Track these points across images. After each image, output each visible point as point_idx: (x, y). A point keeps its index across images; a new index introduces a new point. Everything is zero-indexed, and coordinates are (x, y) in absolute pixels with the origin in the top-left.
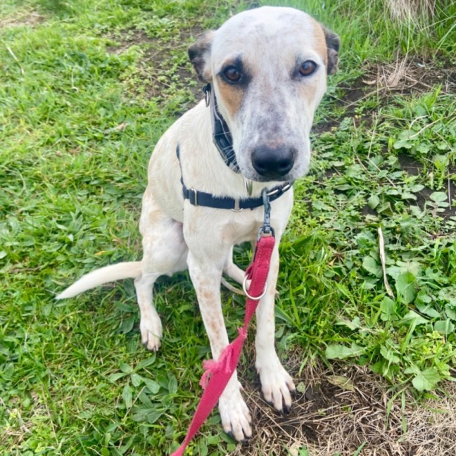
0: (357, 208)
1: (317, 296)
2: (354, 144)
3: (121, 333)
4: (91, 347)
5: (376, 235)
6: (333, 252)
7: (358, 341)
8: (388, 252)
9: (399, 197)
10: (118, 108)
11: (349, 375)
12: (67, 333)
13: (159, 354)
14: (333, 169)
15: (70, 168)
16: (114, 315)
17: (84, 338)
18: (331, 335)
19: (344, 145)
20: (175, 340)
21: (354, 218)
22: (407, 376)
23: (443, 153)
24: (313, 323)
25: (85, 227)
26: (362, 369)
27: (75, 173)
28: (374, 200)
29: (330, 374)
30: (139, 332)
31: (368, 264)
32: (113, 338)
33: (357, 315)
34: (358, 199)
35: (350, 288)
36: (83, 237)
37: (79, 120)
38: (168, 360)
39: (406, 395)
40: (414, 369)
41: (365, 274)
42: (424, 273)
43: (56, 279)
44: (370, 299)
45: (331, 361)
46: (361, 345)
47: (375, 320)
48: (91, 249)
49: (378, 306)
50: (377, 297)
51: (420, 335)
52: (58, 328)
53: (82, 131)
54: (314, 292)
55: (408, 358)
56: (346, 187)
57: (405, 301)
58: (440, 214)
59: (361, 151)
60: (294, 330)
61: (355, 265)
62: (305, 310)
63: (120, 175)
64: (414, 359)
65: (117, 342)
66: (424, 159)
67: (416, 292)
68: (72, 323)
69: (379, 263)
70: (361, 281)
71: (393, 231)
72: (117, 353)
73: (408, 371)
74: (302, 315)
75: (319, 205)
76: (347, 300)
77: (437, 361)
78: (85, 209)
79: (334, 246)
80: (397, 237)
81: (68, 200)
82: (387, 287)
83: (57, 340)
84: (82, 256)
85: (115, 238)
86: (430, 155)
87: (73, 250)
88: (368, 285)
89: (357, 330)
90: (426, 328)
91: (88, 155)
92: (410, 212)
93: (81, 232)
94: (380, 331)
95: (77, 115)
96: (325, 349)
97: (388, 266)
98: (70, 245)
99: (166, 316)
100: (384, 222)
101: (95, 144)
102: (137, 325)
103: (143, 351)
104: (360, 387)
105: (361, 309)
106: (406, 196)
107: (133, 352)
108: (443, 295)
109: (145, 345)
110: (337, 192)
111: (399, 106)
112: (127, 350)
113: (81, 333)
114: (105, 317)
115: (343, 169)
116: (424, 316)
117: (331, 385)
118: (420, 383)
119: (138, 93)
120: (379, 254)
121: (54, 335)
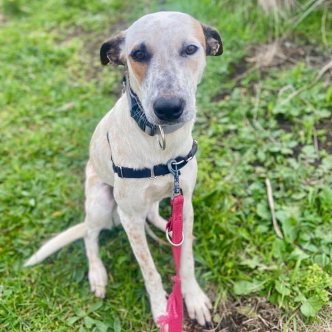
0: (250, 163)
1: (224, 241)
2: (243, 111)
3: (75, 281)
4: (52, 295)
5: (265, 186)
6: (234, 200)
7: (258, 277)
8: (275, 199)
9: (279, 153)
10: (65, 90)
11: (253, 305)
12: (32, 284)
13: (105, 300)
14: (227, 133)
15: (30, 142)
16: (68, 266)
17: (46, 288)
18: (237, 273)
19: (236, 111)
20: (116, 286)
21: (249, 172)
22: (296, 303)
23: (309, 114)
24: (223, 263)
25: (43, 192)
26: (262, 300)
27: (34, 147)
28: (262, 156)
29: (238, 305)
30: (88, 280)
31: (260, 210)
32: (69, 287)
33: (255, 253)
34: (249, 156)
35: (249, 230)
36: (42, 200)
37: (36, 102)
38: (112, 303)
39: (297, 319)
40: (301, 298)
41: (258, 218)
42: (303, 215)
43: (22, 239)
44: (265, 239)
45: (239, 296)
46: (260, 280)
47: (270, 258)
48: (49, 211)
49: (271, 245)
50: (270, 239)
51: (304, 268)
52: (25, 281)
53: (39, 111)
54: (222, 237)
55: (296, 288)
56: (240, 146)
57: (290, 240)
58: (311, 164)
59: (249, 116)
60: (208, 270)
61: (251, 212)
62: (216, 253)
63: (69, 146)
64: (301, 289)
65: (72, 290)
66: (296, 120)
67: (298, 232)
68: (36, 276)
69: (269, 209)
70: (256, 225)
71: (278, 180)
72: (72, 300)
73: (297, 299)
74: (214, 257)
75: (221, 162)
76: (248, 242)
77: (318, 290)
78: (43, 177)
79: (234, 195)
80: (281, 185)
81: (29, 170)
82: (276, 228)
83: (25, 292)
84: (42, 217)
85: (66, 200)
86: (300, 116)
87: (35, 213)
88: (262, 228)
89: (257, 268)
90: (308, 262)
91: (44, 130)
92: (288, 165)
93: (40, 197)
94: (274, 267)
95: (34, 98)
96: (233, 285)
97: (276, 210)
98: (32, 208)
99: (109, 265)
100: (270, 174)
101: (50, 121)
102: (86, 273)
103: (92, 297)
104: (261, 314)
105: (259, 248)
106: (286, 151)
107: (84, 298)
108: (318, 233)
110: (233, 150)
111: (274, 78)
112: (80, 297)
113: (43, 285)
114: (61, 269)
115: (236, 131)
116: (306, 251)
117: (239, 315)
118: (306, 309)
119: (79, 77)
120: (268, 201)
121: (22, 287)
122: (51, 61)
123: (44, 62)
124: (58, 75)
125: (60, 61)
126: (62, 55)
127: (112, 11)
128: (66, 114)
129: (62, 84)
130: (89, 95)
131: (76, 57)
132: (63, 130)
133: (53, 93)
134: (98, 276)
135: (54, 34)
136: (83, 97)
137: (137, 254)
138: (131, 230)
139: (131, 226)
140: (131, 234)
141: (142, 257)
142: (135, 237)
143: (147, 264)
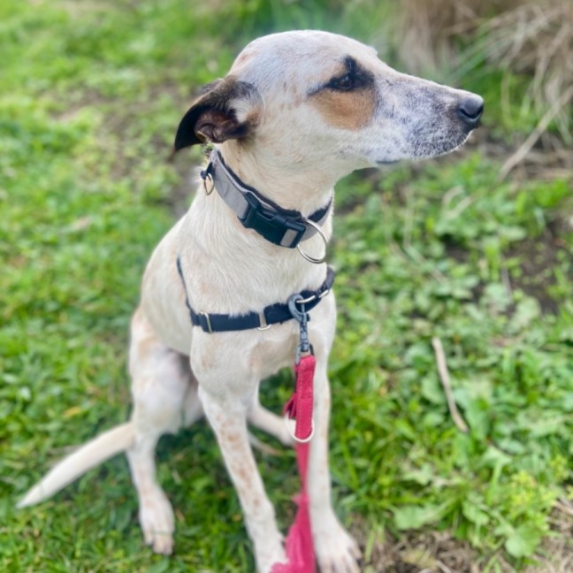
0: (405, 314)
1: (373, 443)
2: (387, 229)
3: (114, 528)
4: (73, 556)
5: (432, 349)
6: (384, 376)
7: (432, 498)
8: (451, 370)
9: (450, 297)
10: (75, 196)
11: (427, 547)
12: (34, 538)
13: (173, 556)
14: (364, 266)
15: (14, 289)
16: (100, 503)
17: (63, 544)
18: (398, 494)
19: (376, 232)
20: (193, 531)
21: (404, 329)
22: (498, 538)
23: (492, 234)
24: (373, 480)
25: (45, 374)
26: (442, 537)
27: (23, 296)
28: (422, 301)
29: (403, 548)
30: (138, 525)
31: (428, 389)
32: (104, 540)
33: (425, 460)
34: (402, 302)
35: (411, 423)
36: (43, 389)
37: (20, 218)
38: (186, 562)
39: (500, 564)
40: (505, 528)
41: (425, 402)
42: (495, 395)
43: (11, 459)
44: (440, 436)
45: (403, 532)
46: (437, 503)
47: (449, 467)
48: (58, 407)
49: (449, 445)
50: (447, 434)
51: (505, 479)
52: (21, 533)
53: (26, 233)
54: (369, 436)
55: (496, 513)
56: (386, 287)
57: (480, 435)
58: (501, 313)
59: (398, 238)
60: (350, 492)
61: (413, 393)
62: (362, 462)
63: (86, 292)
64: (504, 513)
65: (110, 545)
66: (471, 244)
67: (491, 422)
68: (41, 525)
69: (441, 387)
70: (423, 414)
71: (451, 341)
72: (112, 561)
73: (498, 531)
74: (359, 471)
75: (358, 313)
76: (411, 442)
77: (531, 513)
78: (42, 348)
79: (384, 367)
80: (458, 348)
81: (15, 338)
82: (456, 417)
83: (23, 552)
84: (45, 419)
85: (90, 388)
86: (478, 238)
87: (31, 412)
88: (433, 418)
89: (430, 484)
90: (510, 469)
91: (39, 267)
92: (466, 314)
93: (39, 383)
94: (457, 480)
95: (16, 210)
96: (392, 514)
97: (453, 388)
98: (26, 405)
99: (176, 495)
100: (439, 331)
101: (49, 250)
102: (135, 513)
103: (148, 554)
104: (443, 561)
105: (430, 451)
106: (460, 293)
107: (133, 557)
108: (522, 421)
109: (151, 547)
110: (377, 293)
111: (432, 178)
112: (126, 555)
113: (55, 538)
114: (87, 509)
115: (378, 264)
116: (506, 452)
117: (406, 564)
118: (515, 546)
119: (98, 174)
120: (438, 375)
121: (18, 544)
122: (46, 147)
123: (31, 149)
124: (60, 170)
125: (63, 147)
126: (64, 136)
127: (150, 65)
128: (78, 237)
129: (67, 186)
130: (119, 205)
131: (90, 140)
132: (75, 266)
133: (51, 203)
134: (156, 516)
135: (46, 101)
136: (108, 208)
137: (233, 467)
138: (224, 425)
139: (224, 418)
140: (223, 433)
141: (242, 473)
142: (231, 438)
143: (250, 486)
